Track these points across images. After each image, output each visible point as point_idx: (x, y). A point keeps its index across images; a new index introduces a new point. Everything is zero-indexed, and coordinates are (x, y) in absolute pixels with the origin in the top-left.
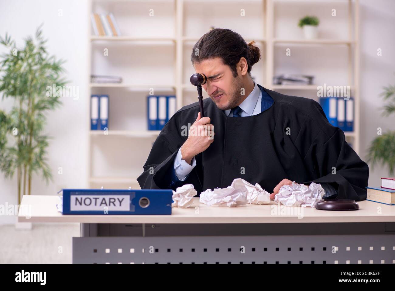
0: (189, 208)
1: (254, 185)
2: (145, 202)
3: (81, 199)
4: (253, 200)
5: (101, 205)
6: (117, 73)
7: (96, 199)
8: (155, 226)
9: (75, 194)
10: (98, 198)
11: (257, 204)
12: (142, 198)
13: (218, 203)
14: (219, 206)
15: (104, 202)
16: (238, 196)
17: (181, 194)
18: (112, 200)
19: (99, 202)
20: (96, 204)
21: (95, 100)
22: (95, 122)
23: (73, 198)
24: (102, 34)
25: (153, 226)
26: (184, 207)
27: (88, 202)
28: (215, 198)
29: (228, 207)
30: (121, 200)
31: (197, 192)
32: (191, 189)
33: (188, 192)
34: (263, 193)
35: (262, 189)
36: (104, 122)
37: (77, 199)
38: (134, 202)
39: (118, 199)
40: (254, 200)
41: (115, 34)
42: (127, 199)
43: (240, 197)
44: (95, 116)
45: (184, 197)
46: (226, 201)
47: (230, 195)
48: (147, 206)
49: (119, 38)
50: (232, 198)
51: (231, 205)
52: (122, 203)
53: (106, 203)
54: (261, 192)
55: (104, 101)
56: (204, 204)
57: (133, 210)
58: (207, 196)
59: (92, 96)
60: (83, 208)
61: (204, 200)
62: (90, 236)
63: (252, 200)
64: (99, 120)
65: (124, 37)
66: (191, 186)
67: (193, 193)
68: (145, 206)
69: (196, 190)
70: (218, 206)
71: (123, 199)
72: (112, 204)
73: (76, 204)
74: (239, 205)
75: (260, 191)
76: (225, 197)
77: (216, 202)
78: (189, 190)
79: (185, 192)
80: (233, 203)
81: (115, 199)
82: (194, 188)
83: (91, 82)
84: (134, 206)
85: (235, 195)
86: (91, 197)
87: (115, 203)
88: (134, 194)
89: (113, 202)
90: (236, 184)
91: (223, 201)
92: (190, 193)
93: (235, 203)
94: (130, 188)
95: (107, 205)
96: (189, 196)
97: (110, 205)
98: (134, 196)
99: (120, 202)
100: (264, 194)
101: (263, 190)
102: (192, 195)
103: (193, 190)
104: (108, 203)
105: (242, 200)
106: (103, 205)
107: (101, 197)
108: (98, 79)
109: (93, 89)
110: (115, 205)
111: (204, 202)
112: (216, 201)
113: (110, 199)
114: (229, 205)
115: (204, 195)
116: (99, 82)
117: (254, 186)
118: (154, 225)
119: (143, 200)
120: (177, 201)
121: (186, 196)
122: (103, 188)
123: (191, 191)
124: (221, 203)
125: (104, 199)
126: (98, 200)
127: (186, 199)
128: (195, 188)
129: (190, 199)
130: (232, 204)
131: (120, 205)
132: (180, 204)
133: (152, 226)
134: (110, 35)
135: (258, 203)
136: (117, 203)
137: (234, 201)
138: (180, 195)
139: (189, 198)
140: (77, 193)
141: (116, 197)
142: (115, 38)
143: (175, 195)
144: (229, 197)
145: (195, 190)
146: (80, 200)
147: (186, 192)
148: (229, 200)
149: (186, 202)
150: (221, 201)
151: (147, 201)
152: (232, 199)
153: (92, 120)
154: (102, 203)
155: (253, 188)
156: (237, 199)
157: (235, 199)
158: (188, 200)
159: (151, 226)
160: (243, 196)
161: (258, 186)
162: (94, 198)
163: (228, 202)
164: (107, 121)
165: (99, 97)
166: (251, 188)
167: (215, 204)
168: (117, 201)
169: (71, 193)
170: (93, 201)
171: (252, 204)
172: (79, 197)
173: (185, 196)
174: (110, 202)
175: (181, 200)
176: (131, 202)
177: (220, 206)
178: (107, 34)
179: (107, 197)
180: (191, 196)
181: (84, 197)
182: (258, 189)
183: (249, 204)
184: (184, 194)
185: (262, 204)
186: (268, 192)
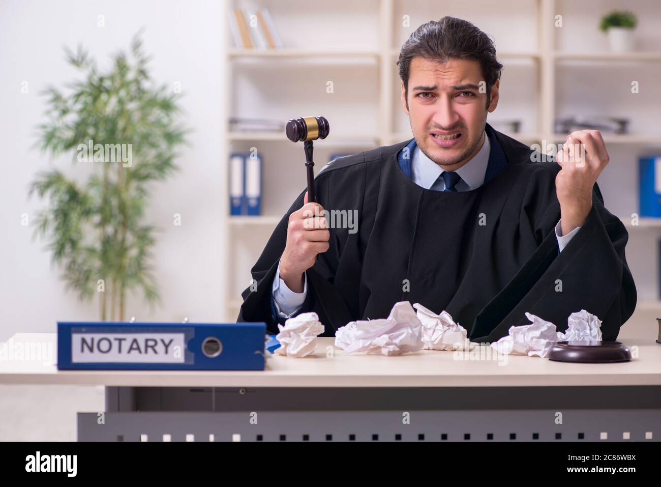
0: (308, 356)
1: (438, 314)
2: (213, 346)
3: (93, 340)
4: (435, 343)
5: (129, 352)
7: (120, 340)
8: (246, 392)
9: (80, 332)
10: (124, 339)
11: (444, 350)
12: (207, 339)
13: (364, 348)
14: (368, 354)
15: (135, 346)
16: (403, 336)
17: (294, 331)
18: (151, 343)
19: (126, 345)
20: (120, 351)
23: (76, 339)
25: (243, 392)
26: (297, 356)
27: (104, 346)
28: (358, 338)
29: (384, 355)
30: (167, 342)
31: (323, 326)
32: (312, 322)
33: (307, 328)
34: (455, 328)
35: (452, 322)
37: (84, 341)
38: (192, 346)
39: (163, 341)
40: (438, 343)
42: (179, 341)
43: (406, 337)
45: (299, 336)
46: (378, 345)
47: (387, 333)
48: (216, 355)
50: (390, 338)
51: (389, 352)
52: (170, 349)
53: (138, 349)
54: (451, 328)
56: (342, 349)
57: (192, 362)
58: (348, 335)
60: (96, 357)
61: (341, 342)
62: (119, 410)
63: (433, 342)
66: (313, 316)
67: (316, 330)
68: (212, 353)
69: (322, 324)
70: (365, 353)
71: (171, 341)
72: (150, 350)
73: (82, 350)
74: (407, 352)
75: (449, 326)
76: (379, 336)
77: (361, 346)
78: (308, 323)
79: (301, 326)
80: (391, 348)
81: (156, 341)
82: (318, 319)
84: (193, 355)
85: (397, 333)
86: (111, 336)
87: (157, 348)
88: (193, 331)
89: (152, 347)
90: (400, 311)
91: (375, 345)
92: (309, 330)
93: (397, 349)
94: (185, 321)
95: (140, 352)
96: (308, 335)
97: (146, 352)
98: (192, 335)
99: (167, 346)
100: (456, 331)
101: (454, 324)
102: (315, 333)
103: (315, 324)
104: (142, 347)
105: (412, 343)
106: (133, 352)
107: (130, 337)
110: (155, 352)
111: (343, 346)
112: (361, 344)
113: (147, 340)
114: (385, 351)
115: (344, 333)
117: (437, 316)
118: (244, 390)
119: (209, 342)
120: (287, 345)
121: (303, 336)
122: (135, 320)
123: (312, 325)
124: (371, 347)
125: (135, 341)
126: (123, 343)
127: (303, 341)
128: (319, 321)
129: (309, 341)
130: (392, 350)
131: (166, 352)
132: (292, 350)
133: (241, 391)
135: (445, 347)
136: (160, 348)
137: (395, 344)
138: (292, 333)
139: (307, 339)
140: (84, 329)
141: (157, 336)
143: (283, 332)
144: (386, 337)
145: (320, 323)
146: (89, 342)
147: (303, 328)
148: (385, 342)
149: (303, 345)
150: (371, 344)
151: (218, 344)
152: (390, 341)
154: (131, 349)
155: (436, 320)
156: (400, 341)
157: (397, 341)
158: (306, 342)
159: (239, 392)
160: (413, 335)
161: (445, 315)
162: (116, 339)
163: (384, 347)
166: (432, 319)
167: (359, 351)
168: (160, 344)
169: (73, 329)
170: (115, 344)
171: (433, 349)
172: (88, 337)
173: (301, 334)
174: (147, 346)
175: (294, 342)
176: (186, 346)
177: (371, 353)
179: (141, 338)
180: (313, 335)
181: (97, 337)
182: (445, 321)
183: (429, 349)
184: (300, 330)
185: (452, 351)
186: (465, 328)
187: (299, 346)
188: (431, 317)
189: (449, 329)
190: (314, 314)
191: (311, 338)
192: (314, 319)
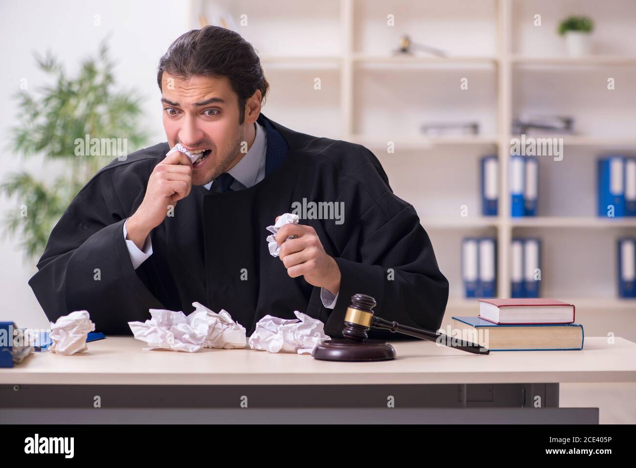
1: (217, 313)
4: (215, 341)
11: (223, 348)
17: (63, 328)
26: (66, 354)
31: (94, 325)
32: (81, 320)
33: (76, 326)
34: (234, 327)
35: (231, 321)
45: (68, 334)
54: (230, 326)
63: (213, 339)
66: (84, 314)
67: (85, 328)
69: (93, 322)
75: (228, 324)
78: (77, 321)
79: (68, 325)
82: (89, 317)
96: (77, 332)
100: (235, 330)
101: (234, 322)
102: (84, 331)
103: (85, 321)
121: (71, 334)
123: (81, 323)
128: (91, 319)
132: (61, 348)
135: (224, 346)
139: (75, 337)
143: (54, 330)
145: (91, 321)
147: (72, 326)
155: (215, 319)
161: (224, 314)
166: (211, 318)
173: (70, 332)
175: (62, 340)
180: (83, 333)
182: (225, 319)
183: (208, 348)
184: (69, 328)
185: (231, 349)
186: (243, 326)
187: (68, 344)
188: (210, 316)
189: (228, 327)
190: (86, 312)
191: (79, 336)
192: (84, 317)
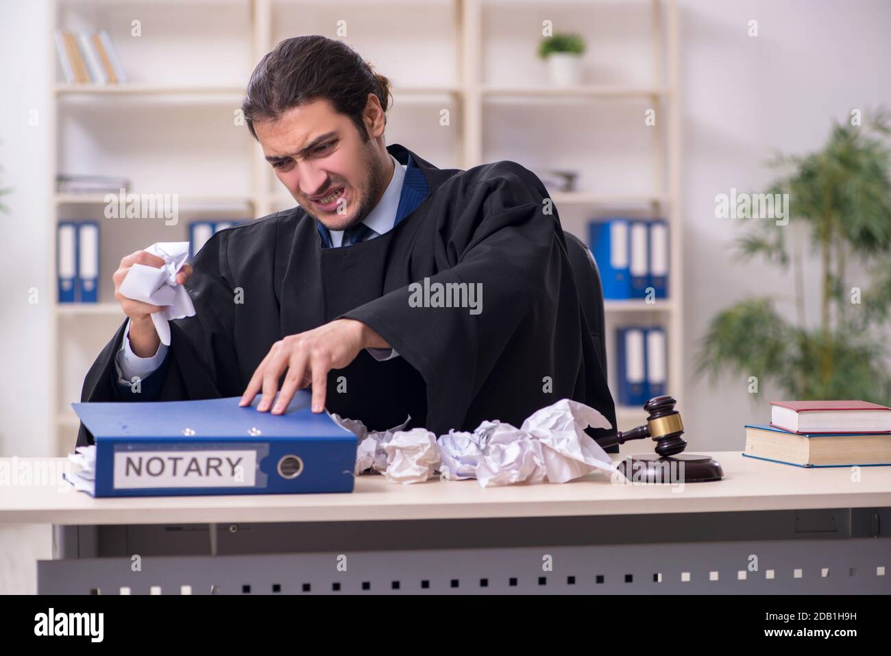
2: (291, 466)
3: (141, 460)
5: (186, 474)
6: (117, 170)
7: (175, 460)
9: (126, 450)
10: (181, 459)
12: (285, 458)
15: (194, 467)
18: (214, 463)
19: (182, 466)
20: (175, 473)
21: (67, 234)
22: (67, 285)
23: (120, 459)
24: (82, 80)
27: (155, 467)
30: (234, 461)
36: (89, 286)
37: (129, 461)
38: (265, 466)
39: (229, 460)
41: (112, 79)
42: (249, 460)
44: (68, 270)
49: (123, 87)
52: (236, 469)
53: (198, 470)
55: (89, 235)
57: (263, 486)
59: (61, 224)
60: (144, 482)
64: (77, 279)
65: (132, 87)
68: (291, 474)
71: (240, 460)
72: (212, 471)
73: (127, 473)
81: (220, 461)
83: (58, 190)
84: (265, 476)
86: (164, 455)
87: (220, 469)
88: (267, 446)
89: (215, 468)
95: (200, 474)
97: (208, 474)
98: (266, 454)
99: (233, 466)
104: (203, 467)
106: (191, 474)
107: (187, 456)
108: (73, 185)
109: (63, 207)
110: (219, 473)
113: (209, 460)
116: (77, 191)
119: (287, 460)
125: (194, 460)
126: (179, 462)
134: (100, 82)
136: (225, 468)
140: (130, 447)
141: (223, 454)
142: (112, 88)
146: (136, 463)
151: (298, 463)
153: (60, 281)
154: (189, 470)
162: (170, 459)
164: (96, 281)
165: (77, 226)
168: (225, 463)
169: (116, 447)
170: (169, 465)
172: (135, 456)
174: (208, 467)
176: (258, 466)
178: (92, 79)
179: (202, 456)
181: (146, 456)
